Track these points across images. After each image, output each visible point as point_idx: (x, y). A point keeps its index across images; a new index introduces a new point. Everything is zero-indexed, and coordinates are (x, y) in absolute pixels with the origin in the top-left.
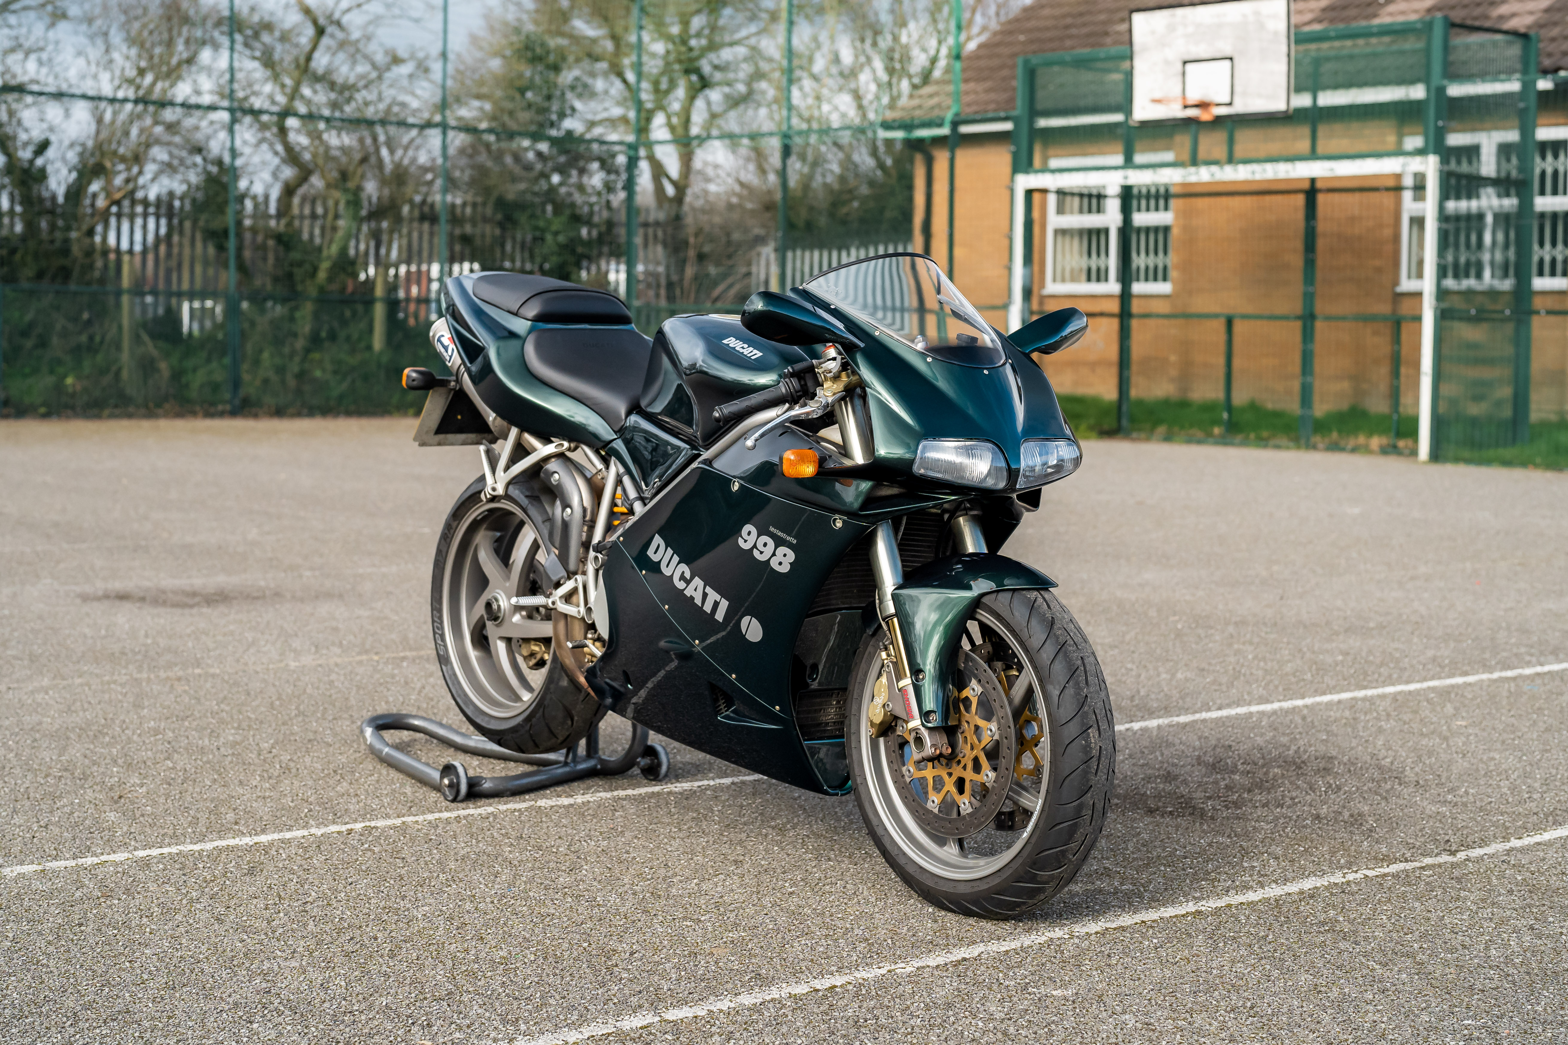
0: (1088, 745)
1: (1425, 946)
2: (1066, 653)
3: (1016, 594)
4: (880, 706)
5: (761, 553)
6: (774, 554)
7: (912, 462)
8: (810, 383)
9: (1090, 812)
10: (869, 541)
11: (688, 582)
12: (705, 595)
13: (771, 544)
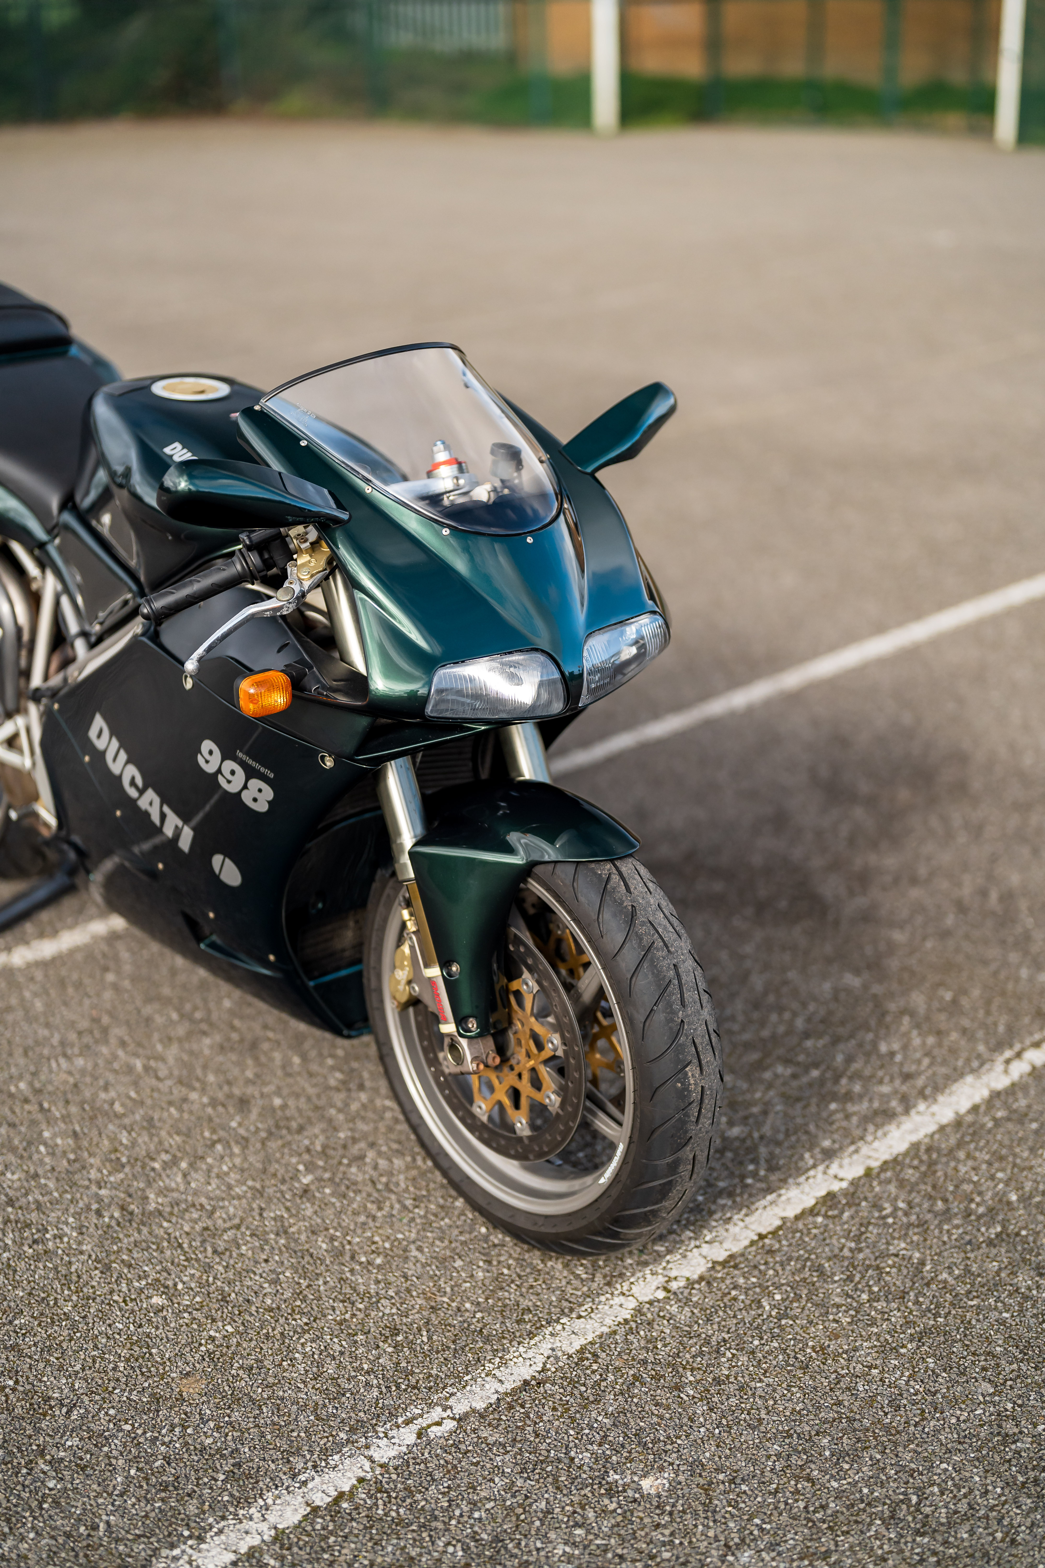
0: (686, 1088)
2: (652, 961)
3: (581, 867)
5: (229, 782)
6: (245, 787)
7: (425, 699)
8: (278, 558)
9: (690, 1167)
10: (377, 778)
11: (141, 792)
12: (163, 816)
13: (240, 773)
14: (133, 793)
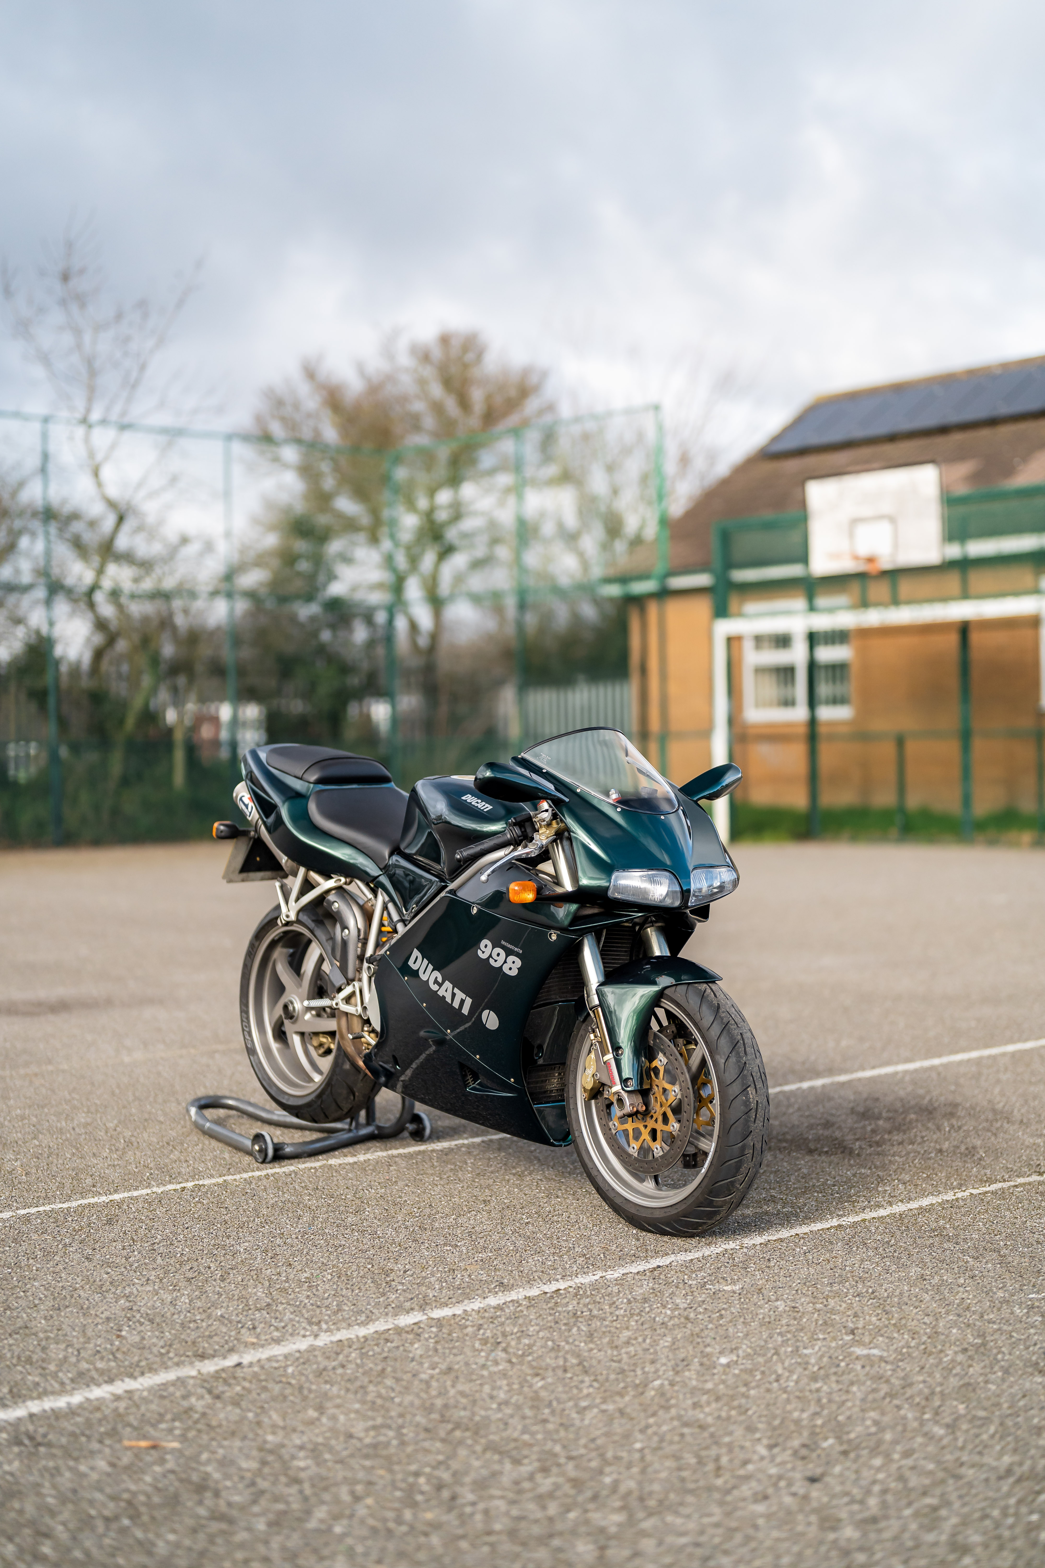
0: (748, 1100)
1: (1009, 1243)
2: (729, 1030)
3: (690, 987)
4: (591, 1076)
5: (496, 961)
6: (505, 962)
7: (607, 888)
8: (529, 830)
9: (751, 1151)
10: (578, 949)
11: (440, 985)
12: (454, 995)
13: (503, 954)
14: (435, 987)
